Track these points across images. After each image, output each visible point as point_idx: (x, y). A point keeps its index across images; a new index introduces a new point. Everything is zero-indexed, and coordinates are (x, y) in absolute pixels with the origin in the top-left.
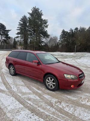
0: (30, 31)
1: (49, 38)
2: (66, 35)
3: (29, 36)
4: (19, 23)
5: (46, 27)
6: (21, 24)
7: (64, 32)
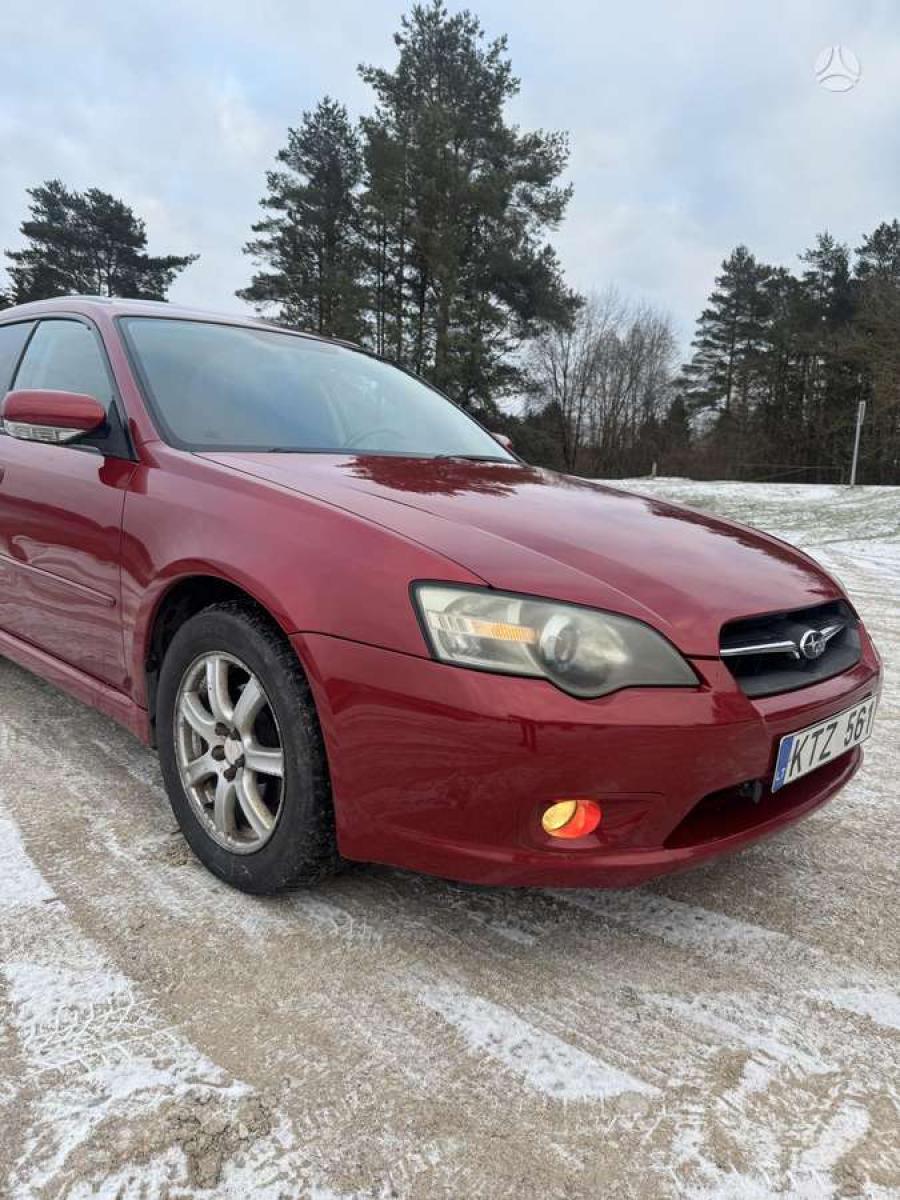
0: (379, 263)
1: (571, 330)
2: (762, 308)
3: (370, 317)
4: (273, 180)
5: (544, 218)
6: (291, 193)
7: (742, 272)
